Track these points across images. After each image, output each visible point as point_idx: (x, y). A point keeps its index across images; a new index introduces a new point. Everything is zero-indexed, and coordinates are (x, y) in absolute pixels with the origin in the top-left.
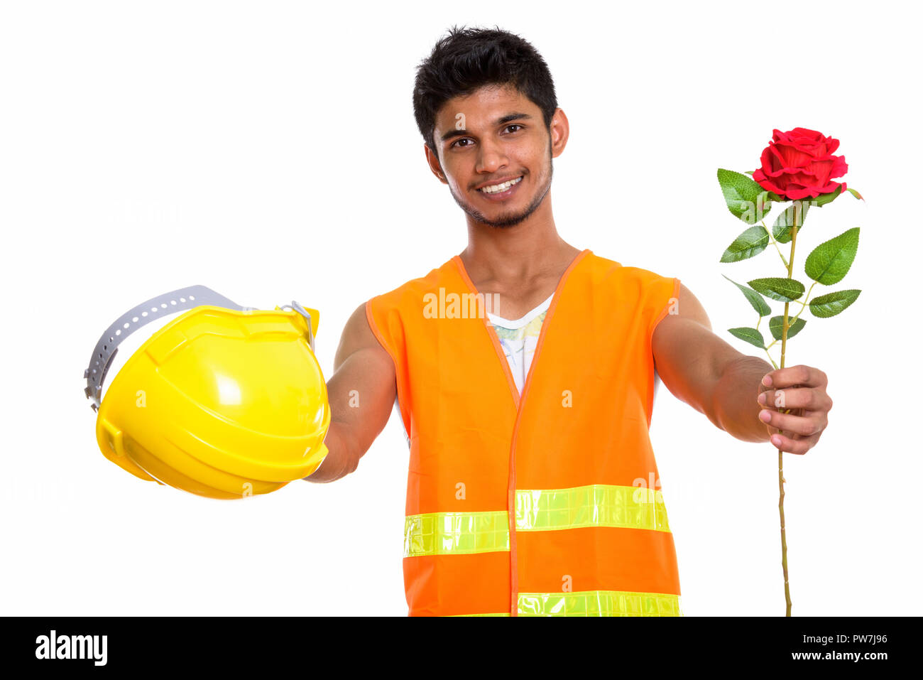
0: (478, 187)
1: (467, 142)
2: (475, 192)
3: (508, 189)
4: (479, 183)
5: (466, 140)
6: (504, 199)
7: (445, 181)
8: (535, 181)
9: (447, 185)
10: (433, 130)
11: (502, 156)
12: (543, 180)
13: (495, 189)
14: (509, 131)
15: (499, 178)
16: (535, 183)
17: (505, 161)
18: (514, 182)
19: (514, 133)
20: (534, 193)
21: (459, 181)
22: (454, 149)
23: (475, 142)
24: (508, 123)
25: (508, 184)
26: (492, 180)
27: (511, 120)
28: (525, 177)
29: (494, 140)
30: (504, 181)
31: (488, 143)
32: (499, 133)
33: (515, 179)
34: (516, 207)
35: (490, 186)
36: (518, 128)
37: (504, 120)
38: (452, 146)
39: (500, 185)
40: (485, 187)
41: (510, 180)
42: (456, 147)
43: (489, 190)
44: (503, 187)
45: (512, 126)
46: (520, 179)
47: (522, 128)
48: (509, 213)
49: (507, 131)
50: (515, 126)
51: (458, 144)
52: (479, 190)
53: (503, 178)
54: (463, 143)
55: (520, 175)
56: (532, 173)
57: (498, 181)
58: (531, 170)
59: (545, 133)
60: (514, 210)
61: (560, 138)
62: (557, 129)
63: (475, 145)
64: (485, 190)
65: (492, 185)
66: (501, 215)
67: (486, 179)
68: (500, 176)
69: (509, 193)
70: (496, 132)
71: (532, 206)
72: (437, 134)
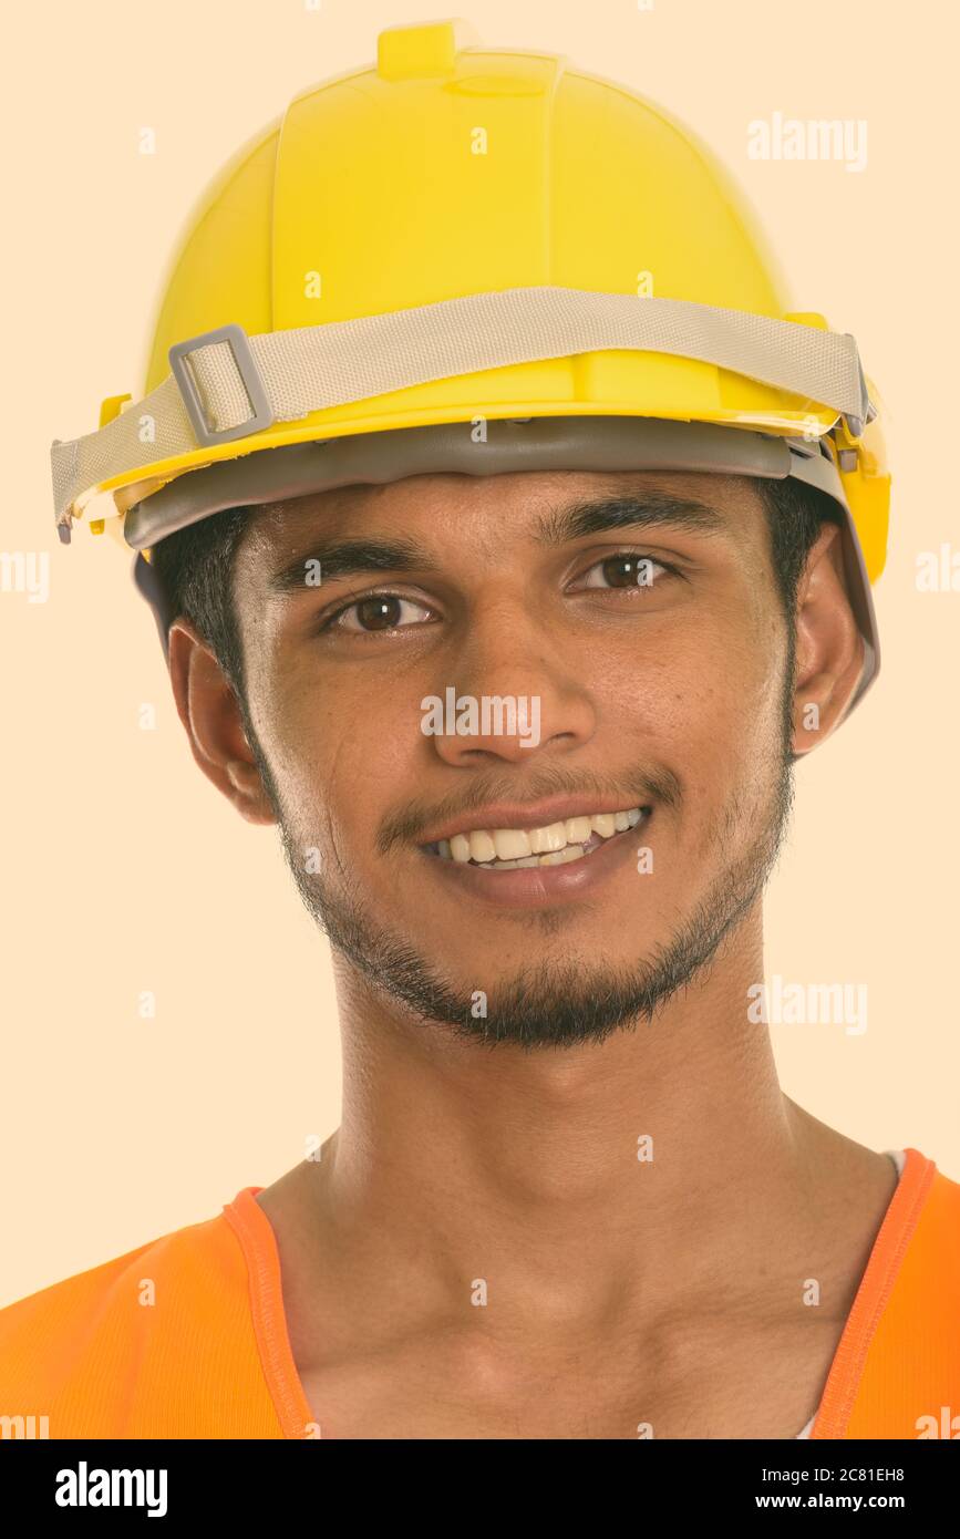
0: (432, 832)
1: (396, 613)
2: (414, 856)
3: (575, 854)
4: (438, 814)
5: (393, 601)
7: (261, 802)
9: (271, 833)
10: (237, 544)
11: (570, 692)
12: (740, 837)
13: (512, 845)
14: (607, 576)
16: (703, 849)
17: (578, 719)
18: (606, 825)
19: (633, 591)
20: (696, 894)
22: (333, 642)
23: (437, 617)
24: (613, 534)
25: (579, 830)
26: (505, 806)
27: (627, 520)
28: (661, 815)
29: (539, 610)
30: (562, 816)
32: (562, 582)
33: (614, 812)
35: (492, 827)
36: (650, 572)
37: (594, 519)
38: (324, 624)
39: (540, 832)
40: (468, 831)
41: (589, 813)
42: (345, 631)
43: (483, 848)
44: (551, 839)
45: (623, 560)
46: (634, 818)
47: (668, 571)
48: (571, 977)
49: (597, 579)
50: (634, 559)
51: (350, 620)
52: (434, 851)
53: (561, 798)
54: (377, 614)
55: (638, 799)
56: (692, 795)
57: (532, 810)
58: (691, 780)
59: (775, 617)
60: (596, 964)
61: (825, 666)
62: (813, 623)
63: (436, 629)
64: (461, 849)
65: (501, 827)
66: (529, 980)
67: (475, 797)
68: (546, 788)
69: (578, 878)
70: (547, 573)
71: (677, 954)
72: (255, 562)
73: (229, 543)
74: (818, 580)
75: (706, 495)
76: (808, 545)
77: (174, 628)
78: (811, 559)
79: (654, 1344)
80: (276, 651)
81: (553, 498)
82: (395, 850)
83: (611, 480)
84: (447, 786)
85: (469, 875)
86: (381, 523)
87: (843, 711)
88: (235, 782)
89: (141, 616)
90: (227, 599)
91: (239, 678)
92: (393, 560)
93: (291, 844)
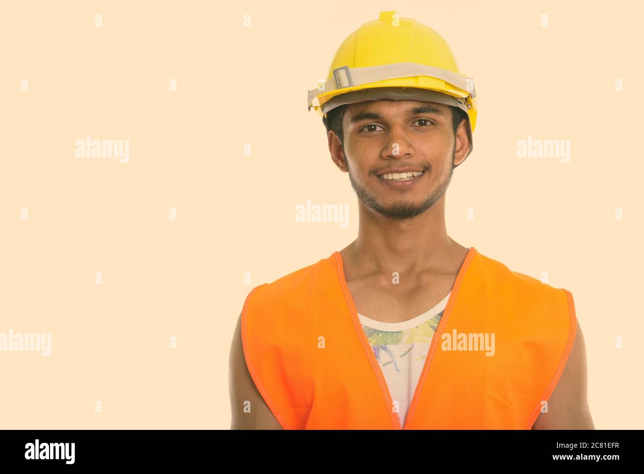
0: (380, 173)
1: (375, 128)
2: (375, 178)
3: (408, 179)
4: (381, 169)
5: (375, 126)
6: (403, 188)
7: (345, 167)
8: (436, 178)
9: (347, 174)
11: (410, 146)
12: (442, 179)
13: (396, 176)
14: (419, 123)
15: (402, 166)
16: (435, 180)
17: (411, 151)
18: (415, 174)
19: (424, 127)
20: (432, 189)
21: (361, 165)
22: (362, 133)
23: (384, 130)
24: (421, 115)
25: (410, 174)
26: (395, 168)
27: (424, 112)
28: (426, 173)
29: (405, 129)
30: (406, 171)
31: (398, 131)
32: (410, 124)
33: (417, 171)
34: (414, 198)
35: (392, 172)
36: (428, 123)
37: (417, 111)
38: (360, 130)
39: (402, 174)
40: (387, 173)
41: (412, 171)
42: (365, 131)
43: (390, 177)
44: (404, 176)
45: (422, 120)
46: (421, 173)
47: (432, 123)
48: (406, 203)
49: (417, 124)
50: (426, 121)
51: (366, 129)
52: (379, 176)
54: (371, 129)
55: (422, 169)
56: (433, 169)
57: (401, 169)
58: (433, 166)
59: (452, 135)
60: (411, 201)
61: (462, 148)
62: (460, 139)
63: (384, 132)
64: (385, 177)
65: (394, 172)
66: (397, 204)
67: (389, 166)
68: (403, 165)
69: (409, 183)
70: (407, 121)
71: (428, 201)
72: (347, 117)
73: (342, 113)
74: (461, 130)
75: (440, 108)
76: (460, 122)
77: (330, 131)
78: (460, 125)
79: (419, 277)
80: (350, 135)
81: (409, 106)
82: (371, 176)
83: (423, 104)
84: (384, 164)
85: (387, 182)
86: (374, 109)
87: (465, 157)
88: (340, 164)
89: (323, 129)
90: (341, 125)
91: (342, 142)
92: (375, 117)
93: (350, 175)
